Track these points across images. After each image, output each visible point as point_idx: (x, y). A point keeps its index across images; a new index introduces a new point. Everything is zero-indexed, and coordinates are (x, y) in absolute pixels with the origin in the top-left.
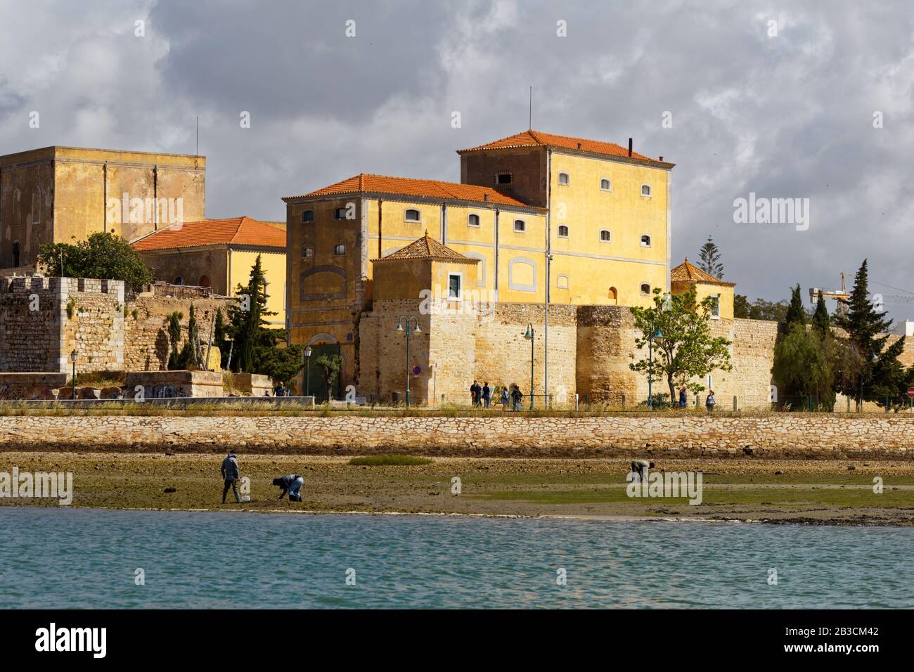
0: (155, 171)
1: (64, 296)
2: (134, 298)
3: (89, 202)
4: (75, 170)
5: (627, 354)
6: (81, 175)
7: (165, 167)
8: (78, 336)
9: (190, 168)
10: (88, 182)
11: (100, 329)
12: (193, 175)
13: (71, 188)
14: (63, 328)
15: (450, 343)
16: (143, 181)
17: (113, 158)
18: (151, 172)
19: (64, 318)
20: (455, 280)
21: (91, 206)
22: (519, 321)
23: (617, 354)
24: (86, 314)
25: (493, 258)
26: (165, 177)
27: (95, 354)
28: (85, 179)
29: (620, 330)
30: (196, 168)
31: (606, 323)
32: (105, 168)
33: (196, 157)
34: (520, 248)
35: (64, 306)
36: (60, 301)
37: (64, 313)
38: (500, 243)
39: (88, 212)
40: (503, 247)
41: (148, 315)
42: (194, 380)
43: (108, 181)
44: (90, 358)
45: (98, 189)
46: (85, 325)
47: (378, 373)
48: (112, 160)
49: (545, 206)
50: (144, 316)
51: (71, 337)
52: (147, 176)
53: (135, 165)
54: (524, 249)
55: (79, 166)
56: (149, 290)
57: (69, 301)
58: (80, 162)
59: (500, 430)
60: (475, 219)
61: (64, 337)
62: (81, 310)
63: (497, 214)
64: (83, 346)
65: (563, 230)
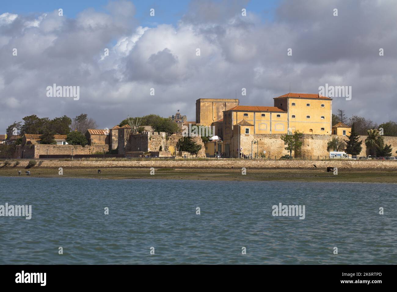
0: (225, 103)
1: (149, 136)
2: (171, 135)
3: (209, 111)
4: (205, 104)
5: (307, 145)
6: (207, 105)
7: (228, 102)
8: (152, 144)
9: (234, 102)
10: (209, 106)
11: (158, 142)
12: (235, 104)
13: (204, 108)
14: (149, 142)
15: (246, 144)
16: (222, 106)
17: (215, 100)
18: (224, 103)
19: (149, 141)
20: (247, 130)
21: (209, 112)
22: (275, 138)
23: (303, 145)
24: (154, 139)
25: (270, 124)
26: (228, 104)
27: (157, 148)
28: (208, 106)
29: (305, 140)
30: (236, 102)
31: (301, 138)
32: (213, 103)
33: (236, 99)
34: (278, 121)
35: (149, 138)
36: (148, 137)
37: (149, 139)
38: (272, 119)
39: (208, 113)
40: (272, 121)
41: (174, 139)
42: (160, 153)
43: (213, 106)
44: (155, 149)
45: (211, 108)
46: (154, 142)
47: (234, 150)
48: (214, 101)
49: (287, 111)
50: (173, 139)
51: (150, 144)
52: (223, 104)
53: (220, 102)
54: (280, 121)
55: (206, 103)
56: (175, 134)
57: (150, 137)
58: (206, 102)
59: (193, 163)
60: (263, 115)
61: (149, 144)
62: (153, 139)
63: (271, 113)
64: (154, 146)
65: (294, 116)
